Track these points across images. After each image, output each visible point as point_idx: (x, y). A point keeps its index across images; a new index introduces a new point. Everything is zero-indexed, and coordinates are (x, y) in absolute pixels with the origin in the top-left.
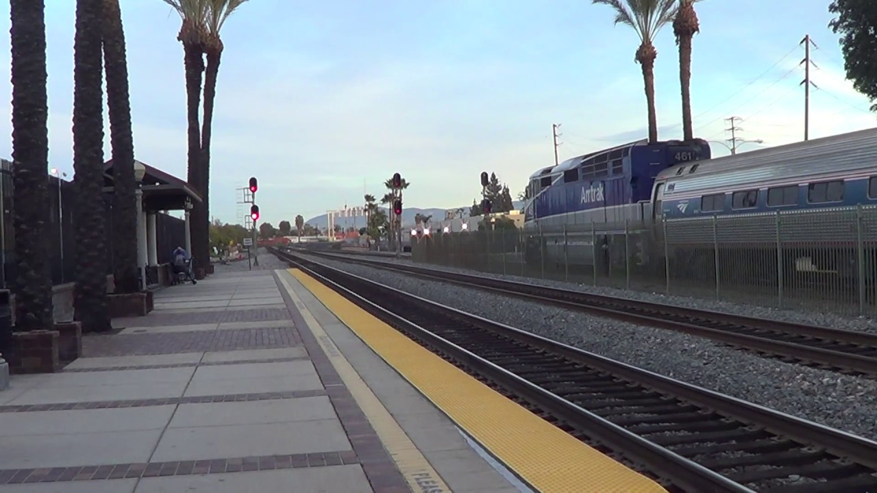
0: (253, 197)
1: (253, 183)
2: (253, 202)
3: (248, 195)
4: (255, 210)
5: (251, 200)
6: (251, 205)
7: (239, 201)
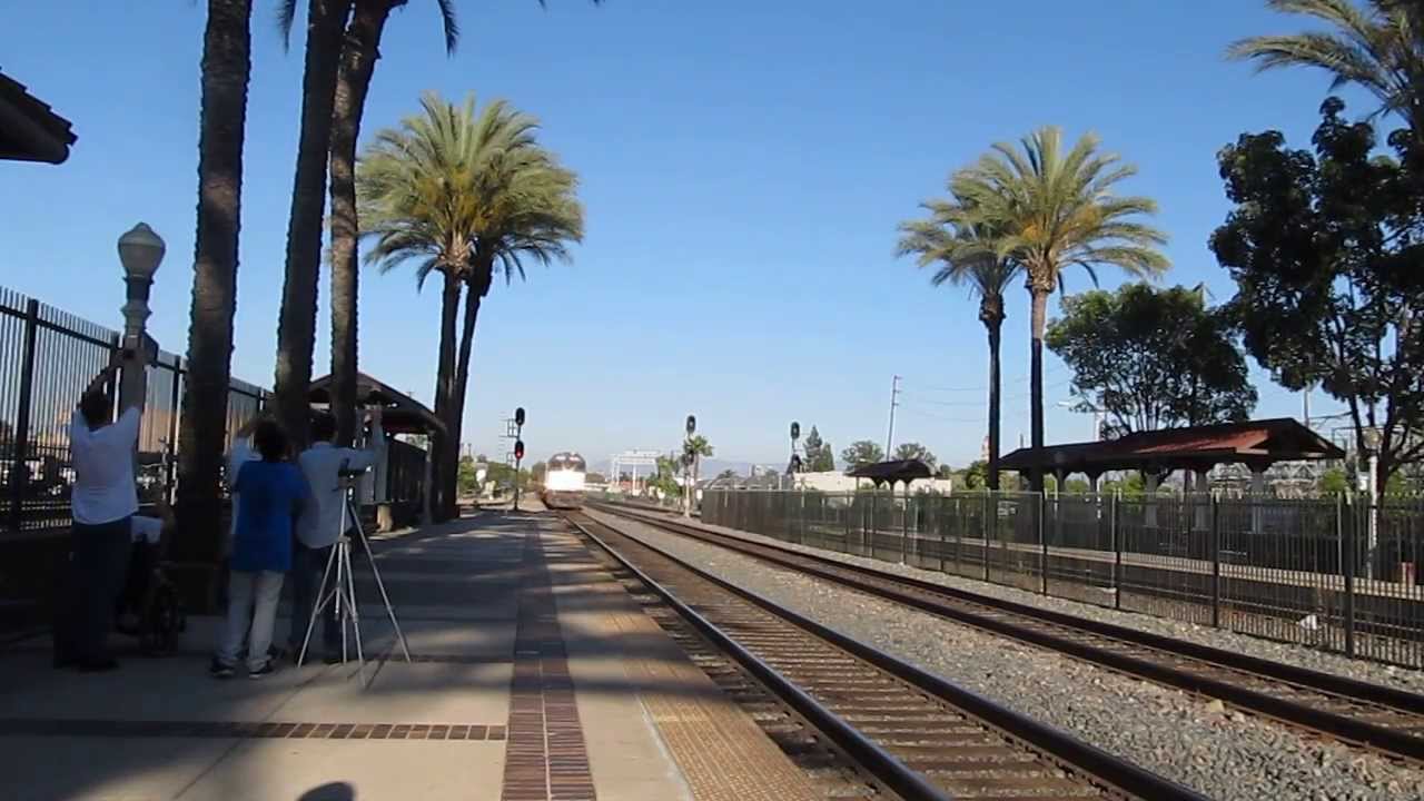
0: (519, 431)
1: (520, 415)
2: (518, 437)
3: (513, 428)
4: (519, 447)
5: (516, 433)
6: (515, 440)
7: (502, 434)
